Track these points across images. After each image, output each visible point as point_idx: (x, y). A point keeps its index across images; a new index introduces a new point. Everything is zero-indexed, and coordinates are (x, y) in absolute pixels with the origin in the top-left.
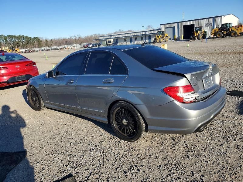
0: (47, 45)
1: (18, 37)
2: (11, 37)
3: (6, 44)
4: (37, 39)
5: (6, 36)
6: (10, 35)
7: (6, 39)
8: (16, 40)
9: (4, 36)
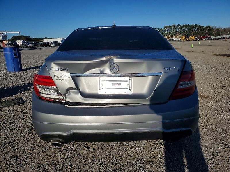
0: (218, 34)
1: (192, 27)
2: (185, 26)
3: (180, 32)
4: (209, 28)
5: (182, 25)
6: (185, 25)
7: (181, 28)
8: (189, 29)
9: (181, 25)
